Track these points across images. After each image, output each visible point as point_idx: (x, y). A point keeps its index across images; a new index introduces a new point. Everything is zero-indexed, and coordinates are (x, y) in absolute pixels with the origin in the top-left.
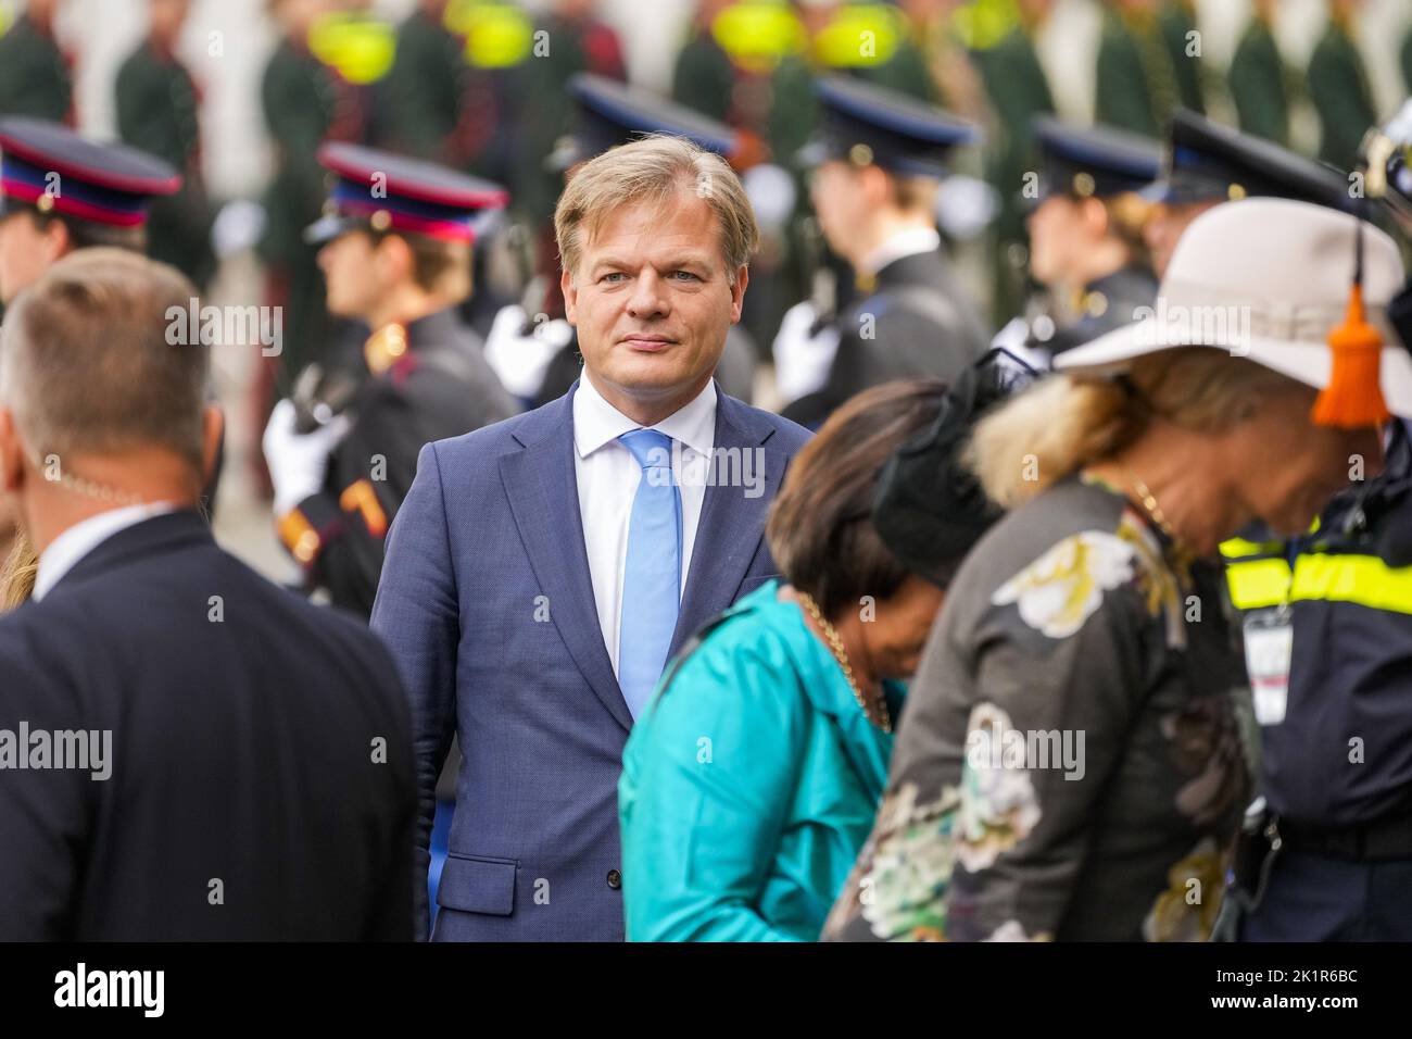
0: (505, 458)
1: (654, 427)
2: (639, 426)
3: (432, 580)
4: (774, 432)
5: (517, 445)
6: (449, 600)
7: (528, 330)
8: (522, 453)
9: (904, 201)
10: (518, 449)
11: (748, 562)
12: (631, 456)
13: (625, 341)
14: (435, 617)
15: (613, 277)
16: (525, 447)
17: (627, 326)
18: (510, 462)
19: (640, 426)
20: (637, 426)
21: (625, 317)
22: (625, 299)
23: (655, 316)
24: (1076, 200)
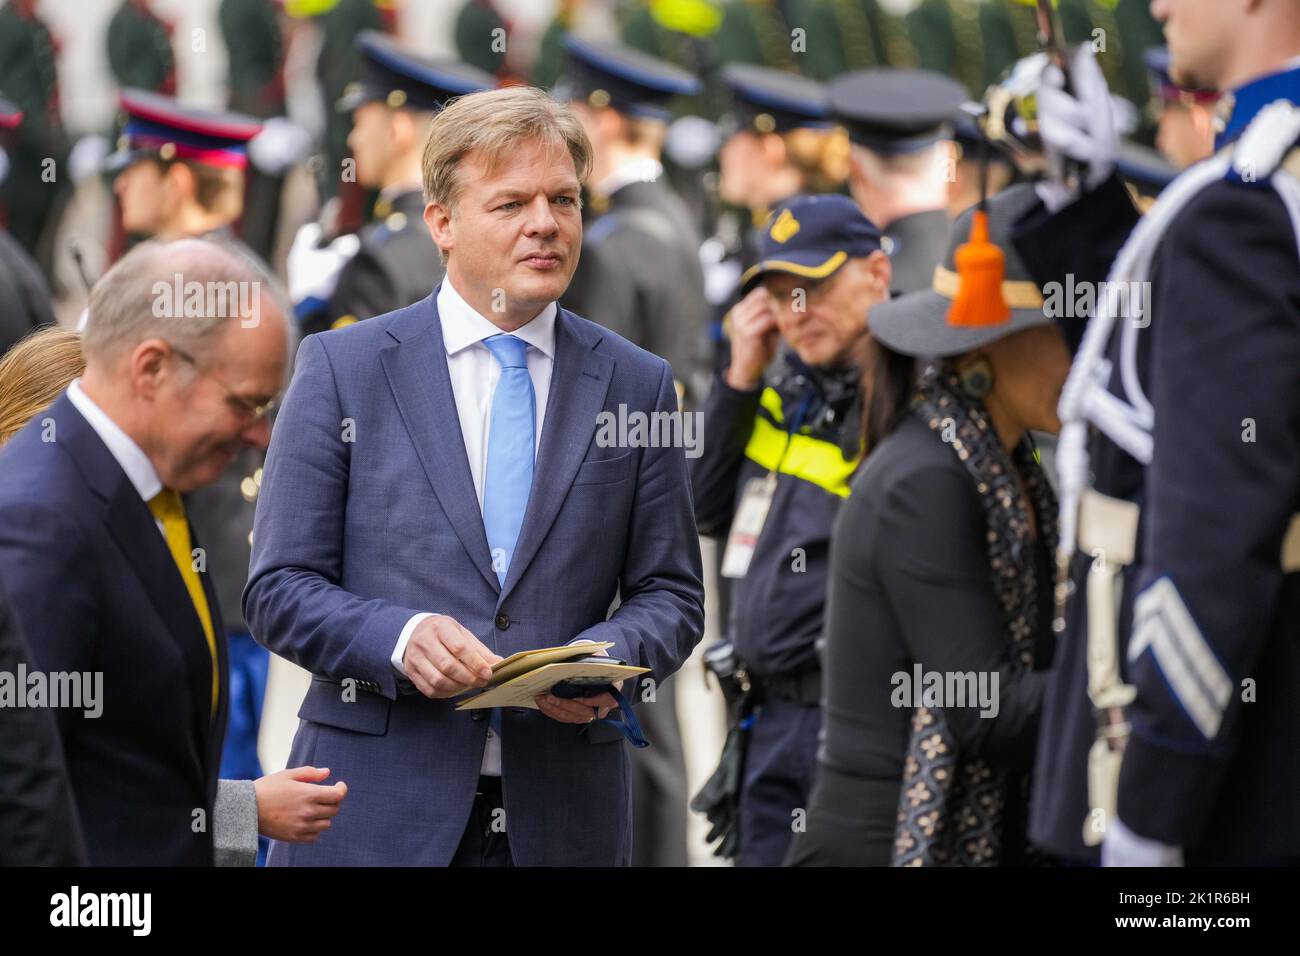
0: (385, 351)
1: (511, 333)
2: (500, 331)
3: (332, 450)
4: (601, 340)
5: (392, 339)
6: (344, 466)
7: (324, 244)
8: (398, 347)
9: (632, 138)
10: (395, 344)
11: (585, 449)
12: (492, 358)
13: (526, 259)
14: (337, 481)
15: (509, 206)
16: (399, 342)
17: (527, 246)
18: (391, 354)
19: (502, 331)
20: (499, 331)
21: (523, 239)
22: (521, 223)
23: (550, 236)
24: (759, 135)
